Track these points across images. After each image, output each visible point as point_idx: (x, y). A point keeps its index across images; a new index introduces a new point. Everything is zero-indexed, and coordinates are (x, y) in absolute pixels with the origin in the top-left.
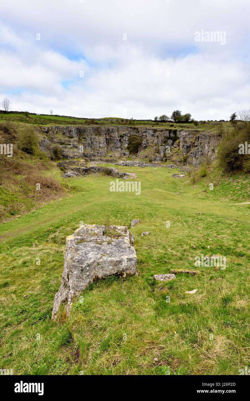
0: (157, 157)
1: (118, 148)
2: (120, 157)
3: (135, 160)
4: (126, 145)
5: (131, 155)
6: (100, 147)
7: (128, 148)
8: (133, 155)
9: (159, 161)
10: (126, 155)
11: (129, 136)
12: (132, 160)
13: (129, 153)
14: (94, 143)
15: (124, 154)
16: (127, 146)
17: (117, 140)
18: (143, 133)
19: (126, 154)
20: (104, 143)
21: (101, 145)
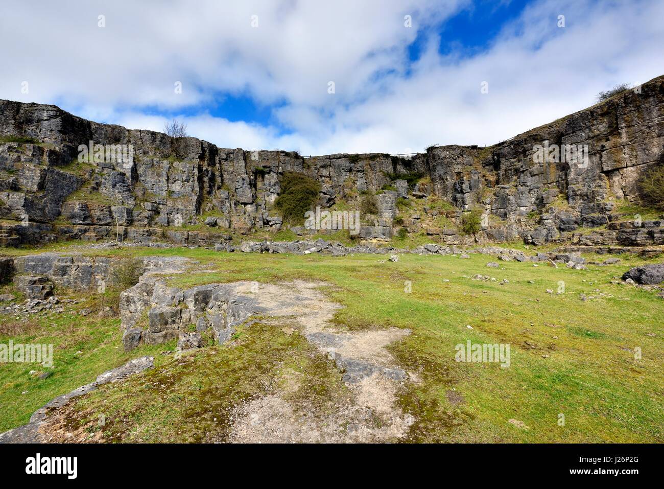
0: (374, 225)
1: (245, 204)
2: (250, 229)
3: (303, 240)
4: (273, 198)
5: (289, 226)
6: (171, 193)
7: (278, 204)
8: (295, 225)
9: (383, 238)
10: (271, 226)
11: (280, 171)
12: (290, 239)
13: (281, 219)
14: (148, 179)
15: (264, 223)
16: (276, 199)
17: (243, 179)
18: (322, 169)
19: (270, 224)
20: (188, 181)
21: (176, 187)
